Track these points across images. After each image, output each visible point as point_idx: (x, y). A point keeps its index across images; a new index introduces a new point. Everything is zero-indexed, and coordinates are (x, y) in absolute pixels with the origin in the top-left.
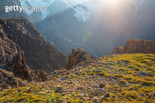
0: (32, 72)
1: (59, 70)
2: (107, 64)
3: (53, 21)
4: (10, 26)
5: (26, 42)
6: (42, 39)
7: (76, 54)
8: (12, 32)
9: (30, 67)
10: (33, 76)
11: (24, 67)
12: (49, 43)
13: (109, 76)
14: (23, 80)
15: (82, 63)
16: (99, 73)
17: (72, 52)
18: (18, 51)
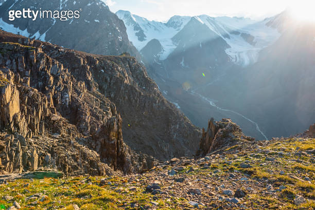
0: (132, 157)
1: (180, 159)
2: (273, 154)
3: (182, 63)
4: (103, 69)
5: (129, 99)
6: (159, 96)
7: (217, 129)
8: (106, 80)
9: (132, 147)
10: (133, 165)
11: (119, 144)
12: (171, 105)
13: (265, 178)
14: (115, 170)
15: (226, 148)
16: (245, 169)
17: (210, 124)
18: (113, 115)
